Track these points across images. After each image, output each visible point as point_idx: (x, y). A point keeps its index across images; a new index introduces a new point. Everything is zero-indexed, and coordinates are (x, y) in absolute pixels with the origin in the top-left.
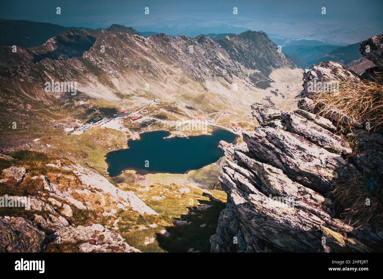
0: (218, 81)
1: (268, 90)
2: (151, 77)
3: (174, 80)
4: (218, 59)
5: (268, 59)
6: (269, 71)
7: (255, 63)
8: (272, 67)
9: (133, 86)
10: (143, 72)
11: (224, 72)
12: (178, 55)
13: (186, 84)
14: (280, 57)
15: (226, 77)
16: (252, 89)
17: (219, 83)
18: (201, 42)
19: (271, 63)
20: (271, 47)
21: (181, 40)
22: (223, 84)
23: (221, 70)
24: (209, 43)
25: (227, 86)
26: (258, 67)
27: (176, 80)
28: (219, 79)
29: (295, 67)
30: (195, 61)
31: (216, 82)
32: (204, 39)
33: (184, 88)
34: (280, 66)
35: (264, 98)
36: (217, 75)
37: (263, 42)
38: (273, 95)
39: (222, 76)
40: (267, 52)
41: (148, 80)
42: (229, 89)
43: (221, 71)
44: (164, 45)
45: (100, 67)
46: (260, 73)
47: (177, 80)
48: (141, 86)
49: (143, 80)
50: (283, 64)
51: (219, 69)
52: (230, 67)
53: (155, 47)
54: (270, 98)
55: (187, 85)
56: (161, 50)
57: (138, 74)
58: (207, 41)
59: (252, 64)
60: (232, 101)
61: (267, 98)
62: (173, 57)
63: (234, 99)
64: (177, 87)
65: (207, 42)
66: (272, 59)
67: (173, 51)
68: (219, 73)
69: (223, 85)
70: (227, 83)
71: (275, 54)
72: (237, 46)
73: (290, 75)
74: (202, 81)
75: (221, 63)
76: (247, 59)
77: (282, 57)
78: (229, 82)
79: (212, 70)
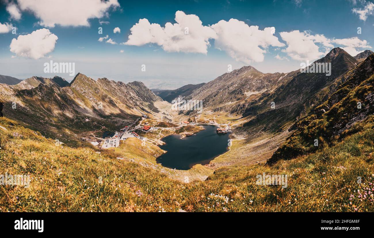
5: (149, 97)
12: (117, 92)
44: (107, 85)
45: (83, 94)
53: (102, 86)
56: (106, 88)
62: (114, 93)
66: (151, 97)
67: (113, 89)
71: (151, 94)
73: (163, 105)
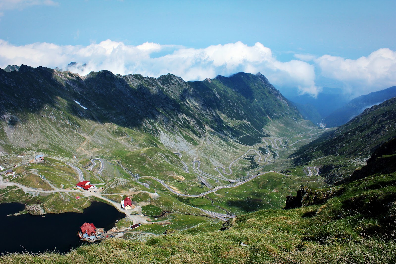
0: (180, 134)
1: (256, 146)
2: (68, 125)
3: (106, 131)
4: (187, 105)
6: (264, 123)
7: (243, 112)
8: (268, 118)
9: (33, 136)
10: (56, 118)
11: (192, 122)
13: (122, 135)
14: (281, 106)
15: (195, 129)
16: (232, 146)
17: (182, 136)
18: (166, 83)
19: (268, 112)
20: (270, 92)
21: (133, 80)
22: (188, 138)
23: (188, 119)
24: (176, 84)
25: (192, 140)
26: (247, 117)
27: (109, 130)
28: (182, 131)
29: (301, 118)
30: (147, 106)
31: (176, 135)
32: (170, 80)
33: (119, 141)
34: (279, 116)
35: (246, 157)
36: (181, 125)
37: (258, 86)
38: (260, 154)
39: (188, 127)
40: (263, 99)
41: (61, 129)
42: (195, 144)
43: (188, 121)
46: (249, 124)
47: (111, 131)
48: (47, 136)
49: (53, 129)
50: (284, 114)
51: (185, 118)
52: (204, 116)
54: (255, 157)
55: (123, 137)
57: (47, 121)
58: (173, 82)
59: (239, 113)
60: (195, 160)
61: (250, 157)
63: (198, 158)
64: (108, 140)
65: (173, 84)
66: (269, 108)
68: (185, 123)
69: (186, 139)
70: (194, 136)
72: (221, 90)
74: (154, 133)
75: (192, 111)
76: (232, 106)
77: (283, 105)
78: (197, 135)
79: (174, 119)
